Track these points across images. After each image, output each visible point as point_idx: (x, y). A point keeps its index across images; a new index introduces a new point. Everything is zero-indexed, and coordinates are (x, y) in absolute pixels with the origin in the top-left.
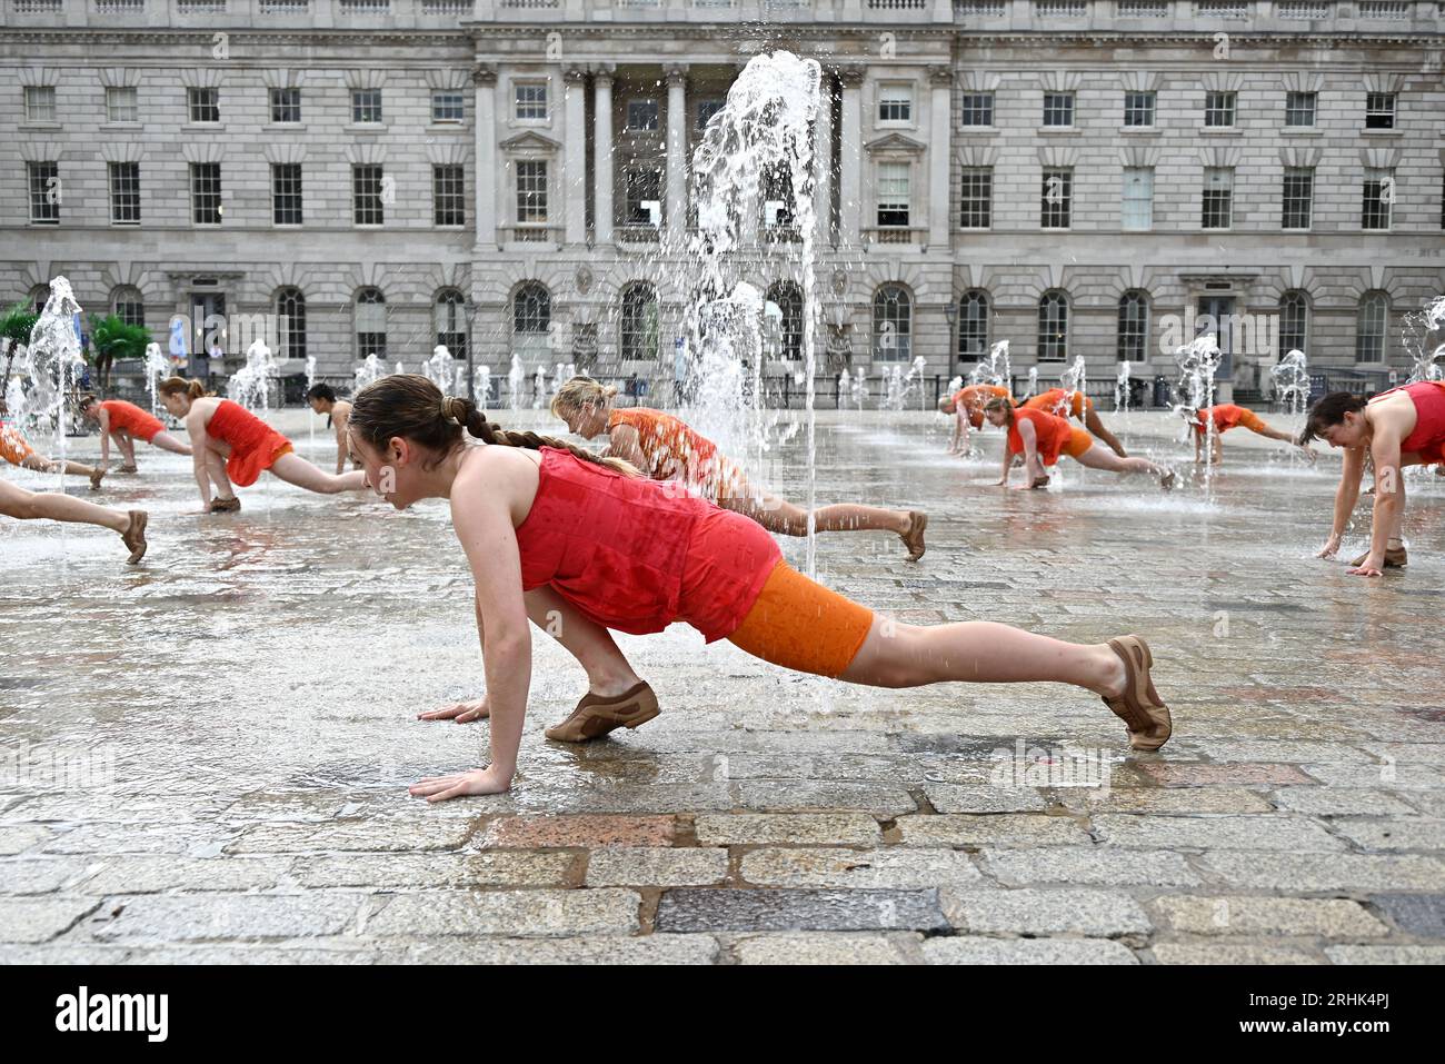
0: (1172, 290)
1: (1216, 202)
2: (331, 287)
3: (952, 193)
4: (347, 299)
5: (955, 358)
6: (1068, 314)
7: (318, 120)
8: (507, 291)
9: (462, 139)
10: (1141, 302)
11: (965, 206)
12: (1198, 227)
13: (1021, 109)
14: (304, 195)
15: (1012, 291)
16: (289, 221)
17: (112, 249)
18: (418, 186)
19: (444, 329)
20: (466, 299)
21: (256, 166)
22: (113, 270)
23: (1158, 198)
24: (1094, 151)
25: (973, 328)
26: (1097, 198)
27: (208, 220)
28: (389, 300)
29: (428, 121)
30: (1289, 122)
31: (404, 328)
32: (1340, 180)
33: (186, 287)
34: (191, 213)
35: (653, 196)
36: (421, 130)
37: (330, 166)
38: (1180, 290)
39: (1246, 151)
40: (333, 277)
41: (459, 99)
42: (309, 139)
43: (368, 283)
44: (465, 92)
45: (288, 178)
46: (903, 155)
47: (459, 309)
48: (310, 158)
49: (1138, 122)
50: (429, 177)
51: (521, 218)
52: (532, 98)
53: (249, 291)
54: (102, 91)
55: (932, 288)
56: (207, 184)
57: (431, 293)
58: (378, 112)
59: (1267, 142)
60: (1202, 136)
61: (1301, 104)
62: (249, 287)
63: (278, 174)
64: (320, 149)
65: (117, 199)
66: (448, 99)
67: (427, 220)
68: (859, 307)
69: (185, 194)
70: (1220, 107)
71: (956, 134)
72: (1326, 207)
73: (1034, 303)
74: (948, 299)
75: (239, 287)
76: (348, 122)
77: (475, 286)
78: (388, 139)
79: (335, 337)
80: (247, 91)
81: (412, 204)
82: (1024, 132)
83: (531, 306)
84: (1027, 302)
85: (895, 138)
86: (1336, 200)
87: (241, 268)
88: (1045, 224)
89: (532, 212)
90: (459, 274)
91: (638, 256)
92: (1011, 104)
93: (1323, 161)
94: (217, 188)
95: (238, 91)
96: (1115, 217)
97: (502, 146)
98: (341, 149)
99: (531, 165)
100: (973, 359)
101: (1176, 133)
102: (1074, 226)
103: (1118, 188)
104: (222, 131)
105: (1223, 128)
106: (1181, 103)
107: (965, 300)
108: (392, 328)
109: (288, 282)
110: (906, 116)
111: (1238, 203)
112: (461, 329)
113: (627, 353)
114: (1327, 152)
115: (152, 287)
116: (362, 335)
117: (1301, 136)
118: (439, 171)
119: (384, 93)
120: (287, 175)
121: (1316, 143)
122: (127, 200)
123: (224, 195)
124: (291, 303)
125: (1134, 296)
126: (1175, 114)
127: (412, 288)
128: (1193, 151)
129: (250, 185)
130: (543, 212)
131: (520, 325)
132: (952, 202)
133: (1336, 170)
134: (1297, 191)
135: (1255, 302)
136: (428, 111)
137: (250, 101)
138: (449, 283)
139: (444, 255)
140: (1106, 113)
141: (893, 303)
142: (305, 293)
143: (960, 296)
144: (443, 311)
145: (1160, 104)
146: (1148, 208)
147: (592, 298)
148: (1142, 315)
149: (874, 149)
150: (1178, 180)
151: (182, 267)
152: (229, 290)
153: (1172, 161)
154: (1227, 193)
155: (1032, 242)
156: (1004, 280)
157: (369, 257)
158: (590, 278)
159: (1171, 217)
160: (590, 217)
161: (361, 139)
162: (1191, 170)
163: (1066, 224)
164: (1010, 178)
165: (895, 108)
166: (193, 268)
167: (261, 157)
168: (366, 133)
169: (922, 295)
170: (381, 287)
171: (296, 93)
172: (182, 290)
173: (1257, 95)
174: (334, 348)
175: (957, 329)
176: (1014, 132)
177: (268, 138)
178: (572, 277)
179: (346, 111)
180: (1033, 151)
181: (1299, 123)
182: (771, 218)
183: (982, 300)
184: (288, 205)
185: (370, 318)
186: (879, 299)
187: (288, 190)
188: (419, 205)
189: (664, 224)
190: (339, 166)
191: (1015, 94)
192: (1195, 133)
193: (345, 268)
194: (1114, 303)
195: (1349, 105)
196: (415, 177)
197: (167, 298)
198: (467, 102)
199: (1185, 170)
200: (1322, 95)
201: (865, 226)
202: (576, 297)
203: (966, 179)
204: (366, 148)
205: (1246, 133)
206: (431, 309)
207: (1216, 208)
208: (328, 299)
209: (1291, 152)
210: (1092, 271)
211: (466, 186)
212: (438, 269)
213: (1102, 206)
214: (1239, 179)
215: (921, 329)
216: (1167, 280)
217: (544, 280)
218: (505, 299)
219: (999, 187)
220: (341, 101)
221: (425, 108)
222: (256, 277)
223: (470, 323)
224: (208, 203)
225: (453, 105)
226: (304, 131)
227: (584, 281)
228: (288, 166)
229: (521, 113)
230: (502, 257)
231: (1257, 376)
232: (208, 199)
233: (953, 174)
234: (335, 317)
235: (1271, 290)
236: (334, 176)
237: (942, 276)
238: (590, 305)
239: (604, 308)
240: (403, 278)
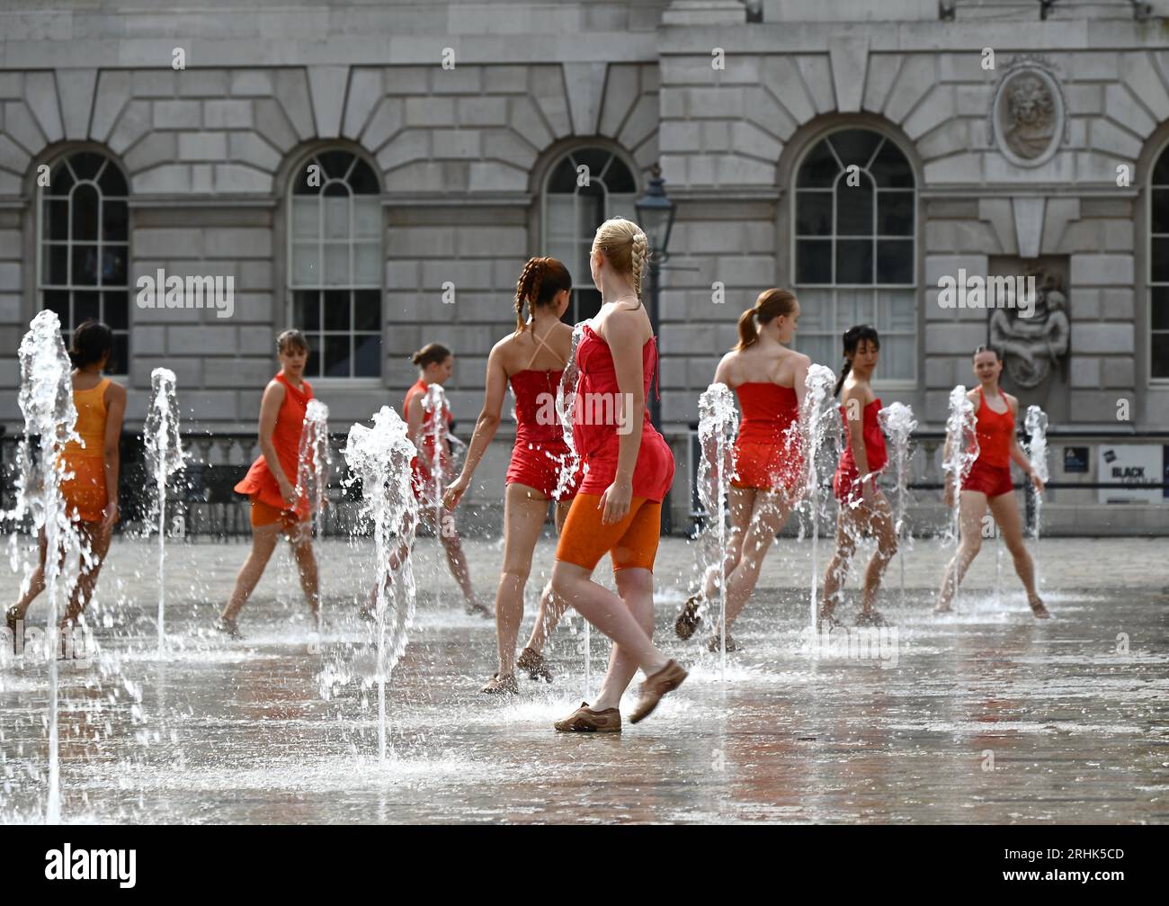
2: (211, 146)
4: (263, 184)
8: (775, 151)
20: (643, 181)
28: (396, 184)
40: (217, 113)
43: (328, 130)
57: (529, 161)
77: (672, 136)
90: (616, 107)
108: (401, 273)
109: (77, 133)
116: (307, 300)
124: (86, 197)
127: (466, 144)
131: (813, 262)
138: (584, 127)
139: (569, 36)
142: (131, 163)
147: (1054, 170)
157: (333, 47)
158: (1045, 109)
170: (370, 142)
178: (982, 99)
185: (331, 244)
193: (258, 84)
202: (998, 170)
206: (526, 212)
208: (202, 185)
212: (553, 79)
217: (893, 114)
218: (765, 176)
227: (1027, 116)
230: (757, 39)
234: (225, 240)
238: (1048, 193)
239: (1094, 203)
240: (439, 112)
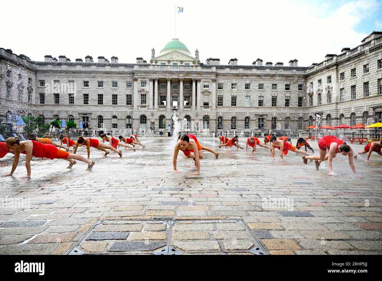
0: (254, 117)
1: (261, 102)
2: (108, 116)
3: (216, 100)
4: (110, 118)
5: (217, 128)
6: (236, 121)
7: (106, 87)
8: (139, 116)
9: (131, 90)
10: (249, 119)
11: (218, 102)
12: (258, 106)
13: (227, 86)
14: (103, 100)
15: (227, 117)
16: (101, 104)
17: (69, 109)
18: (124, 98)
19: (128, 123)
20: (132, 118)
21: (95, 95)
22: (69, 112)
23: (252, 101)
24: (240, 93)
25: (220, 123)
26: (241, 101)
27: (86, 104)
28: (118, 118)
29: (125, 87)
30: (272, 89)
31: (120, 123)
32: (281, 99)
33: (82, 115)
34: (83, 103)
35: (165, 100)
36: (124, 89)
37: (108, 95)
38: (255, 117)
39: (266, 94)
40: (108, 114)
41: (131, 83)
42: (104, 90)
43: (114, 115)
44: (132, 82)
45: (101, 97)
46: (207, 94)
47: (130, 119)
48: (104, 93)
49: (247, 89)
50: (126, 97)
51: (142, 104)
52: (144, 83)
53: (93, 116)
54: (68, 81)
55: (213, 116)
56: (86, 98)
57: (125, 117)
58: (117, 86)
59: (269, 92)
60: (258, 91)
61: (274, 86)
62: (93, 115)
63: (99, 96)
64: (106, 92)
65: (70, 100)
66: (129, 83)
67: (125, 104)
68: (200, 119)
69: (82, 99)
70: (261, 86)
71: (217, 90)
72: (279, 103)
73: (231, 119)
74: (216, 118)
75: (91, 115)
76: (112, 87)
77: (133, 116)
78: (118, 90)
79: (108, 124)
80: (94, 82)
81: (122, 101)
82: (228, 90)
83: (143, 119)
84: (229, 119)
85: (206, 91)
86: (281, 102)
87: (92, 112)
88: (232, 105)
89: (143, 103)
90: (130, 114)
91: (162, 111)
92: (226, 85)
93: (278, 95)
94: (88, 98)
95: (92, 82)
96: (244, 104)
97: (138, 92)
98: (110, 92)
99: (143, 95)
100: (220, 128)
101: (254, 90)
102: (237, 106)
103: (244, 100)
104: (89, 88)
105: (261, 90)
106: (254, 86)
107: (219, 118)
109: (100, 115)
110: (208, 87)
111: (264, 102)
112: (131, 123)
113: (160, 128)
114: (279, 94)
115: (75, 115)
116: (113, 124)
117: (275, 91)
118: (127, 96)
119: (118, 82)
120: (100, 96)
121: (277, 92)
122: (72, 100)
123: (89, 99)
124: (100, 118)
125: (247, 118)
126: (254, 87)
127: (122, 116)
128: (257, 93)
129: (94, 98)
130: (145, 103)
131: (141, 123)
132: (216, 102)
133: (281, 97)
134: (274, 101)
135: (268, 119)
136: (126, 85)
137: (94, 83)
139: (127, 110)
140: (242, 87)
141: (206, 119)
142: (103, 116)
143: (218, 118)
144: (127, 120)
145: (251, 86)
146: (249, 103)
148: (249, 120)
149: (203, 93)
150: (254, 98)
151: (81, 112)
152: (89, 116)
153: (253, 95)
154: (263, 101)
155: (230, 108)
156: (225, 115)
157: (114, 110)
158: (153, 114)
159: (253, 104)
160: (154, 104)
161: (114, 90)
162: (256, 97)
163: (235, 106)
164: (226, 98)
165: (206, 86)
166: (83, 112)
167: (96, 93)
168: (115, 89)
169: (211, 117)
170: (117, 116)
171: (102, 82)
172: (81, 116)
173: (267, 84)
174: (108, 126)
175: (217, 123)
176: (227, 90)
177: (97, 90)
178: (150, 114)
179: (111, 85)
180: (230, 93)
181: (274, 89)
182: (185, 104)
183: (221, 118)
184: (100, 101)
185: (114, 121)
186: (204, 118)
187: (100, 99)
188: (124, 101)
189: (166, 105)
190: (110, 95)
191: (226, 84)
192: (257, 90)
193: (110, 112)
194: (244, 119)
195: (282, 86)
196: (123, 97)
197: (78, 117)
198: (132, 84)
199: (255, 97)
200: (278, 85)
201: (201, 106)
202: (151, 118)
203: (218, 98)
204: (114, 92)
205: (266, 91)
206: (125, 119)
207: (261, 103)
208: (107, 118)
209: (273, 94)
210: (240, 113)
211: (132, 98)
212: (127, 112)
213: (242, 103)
214: (264, 98)
215: (211, 123)
216: (253, 115)
217: (145, 115)
218: (138, 118)
219: (224, 99)
220: (110, 84)
221: (125, 85)
222: (94, 114)
223: (132, 122)
224: (86, 101)
225: (130, 84)
226: (104, 89)
227: (152, 115)
228: (101, 95)
229: (142, 86)
230: (138, 110)
231: (268, 131)
232: (86, 100)
233: (216, 97)
234: (108, 121)
235: (270, 117)
236: (109, 96)
237: (214, 114)
238: (154, 119)
239: (156, 119)
240: (120, 114)
